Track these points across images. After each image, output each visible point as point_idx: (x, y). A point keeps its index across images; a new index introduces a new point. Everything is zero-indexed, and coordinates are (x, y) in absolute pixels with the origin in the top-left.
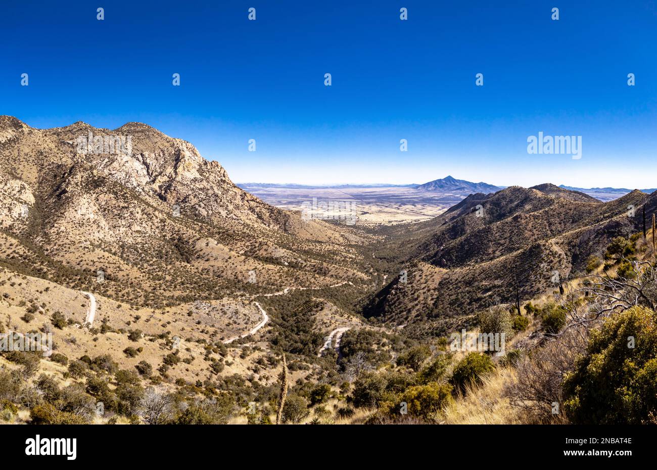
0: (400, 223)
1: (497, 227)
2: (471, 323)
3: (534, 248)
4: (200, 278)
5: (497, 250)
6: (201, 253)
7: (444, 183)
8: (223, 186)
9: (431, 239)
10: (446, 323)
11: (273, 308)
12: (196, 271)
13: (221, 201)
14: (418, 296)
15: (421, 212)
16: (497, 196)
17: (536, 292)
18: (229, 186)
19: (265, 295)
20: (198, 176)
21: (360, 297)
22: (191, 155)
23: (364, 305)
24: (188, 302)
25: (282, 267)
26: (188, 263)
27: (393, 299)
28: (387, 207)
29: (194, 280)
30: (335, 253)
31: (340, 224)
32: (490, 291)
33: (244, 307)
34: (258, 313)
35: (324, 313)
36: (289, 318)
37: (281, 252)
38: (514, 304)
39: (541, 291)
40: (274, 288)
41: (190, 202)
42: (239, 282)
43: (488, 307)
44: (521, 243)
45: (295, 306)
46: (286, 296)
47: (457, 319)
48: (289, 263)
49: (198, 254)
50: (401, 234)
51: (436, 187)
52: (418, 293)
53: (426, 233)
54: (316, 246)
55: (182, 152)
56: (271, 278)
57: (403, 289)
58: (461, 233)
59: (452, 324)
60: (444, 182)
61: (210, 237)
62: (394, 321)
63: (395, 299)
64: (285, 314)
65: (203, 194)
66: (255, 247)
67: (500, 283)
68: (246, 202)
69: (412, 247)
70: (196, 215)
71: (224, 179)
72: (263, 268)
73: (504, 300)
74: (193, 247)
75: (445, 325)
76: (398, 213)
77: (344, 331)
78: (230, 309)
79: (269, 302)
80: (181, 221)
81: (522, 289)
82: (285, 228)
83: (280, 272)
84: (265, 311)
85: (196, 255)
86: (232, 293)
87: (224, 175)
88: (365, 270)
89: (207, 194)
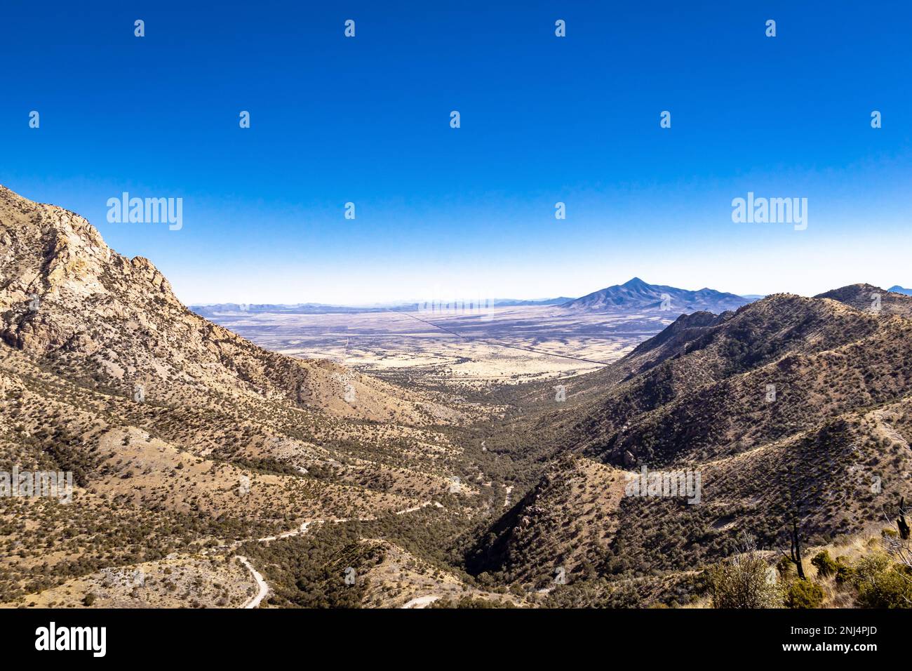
0: (535, 378)
1: (744, 384)
2: (690, 588)
3: (831, 430)
4: (110, 517)
5: (745, 433)
6: (112, 462)
7: (623, 293)
8: (160, 312)
9: (602, 411)
10: (638, 585)
11: (277, 566)
12: (101, 501)
13: (156, 345)
14: (578, 529)
15: (579, 356)
16: (741, 316)
17: (838, 528)
18: (173, 311)
19: (260, 540)
20: (100, 289)
21: (459, 531)
22: (82, 244)
23: (467, 549)
24: (82, 574)
25: (294, 478)
26: (81, 485)
27: (526, 534)
28: (507, 346)
29: (97, 522)
30: (403, 444)
31: (412, 385)
32: (731, 522)
33: (215, 570)
34: (246, 579)
35: (386, 568)
36: (312, 584)
37: (291, 448)
38: (788, 552)
39: (851, 527)
40: (279, 524)
41: (82, 348)
42: (201, 516)
43: (729, 555)
44: (800, 418)
45: (325, 557)
46: (304, 538)
47: (661, 578)
48: (309, 469)
49: (104, 464)
50: (539, 400)
51: (609, 303)
52: (577, 522)
53: (591, 397)
54: (365, 431)
55: (60, 235)
56: (272, 504)
57: (545, 514)
58: (665, 398)
59: (650, 588)
60: (625, 290)
61: (132, 424)
62: (528, 579)
63: (530, 535)
64: (304, 576)
65: (114, 330)
66: (236, 440)
67: (753, 506)
68: (212, 345)
69: (562, 427)
70: (97, 378)
71: (162, 296)
72: (254, 483)
73: (764, 541)
74: (92, 450)
75: (636, 589)
76: (531, 359)
77: (428, 604)
78: (184, 578)
79: (270, 553)
80: (61, 392)
81: (804, 520)
82: (299, 397)
83: (290, 490)
84: (261, 572)
85: (100, 468)
86: (187, 543)
87: (162, 287)
88: (467, 477)
89: (123, 330)
